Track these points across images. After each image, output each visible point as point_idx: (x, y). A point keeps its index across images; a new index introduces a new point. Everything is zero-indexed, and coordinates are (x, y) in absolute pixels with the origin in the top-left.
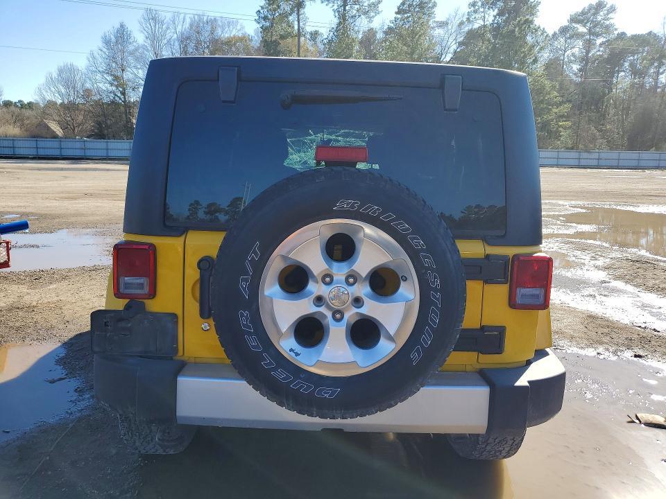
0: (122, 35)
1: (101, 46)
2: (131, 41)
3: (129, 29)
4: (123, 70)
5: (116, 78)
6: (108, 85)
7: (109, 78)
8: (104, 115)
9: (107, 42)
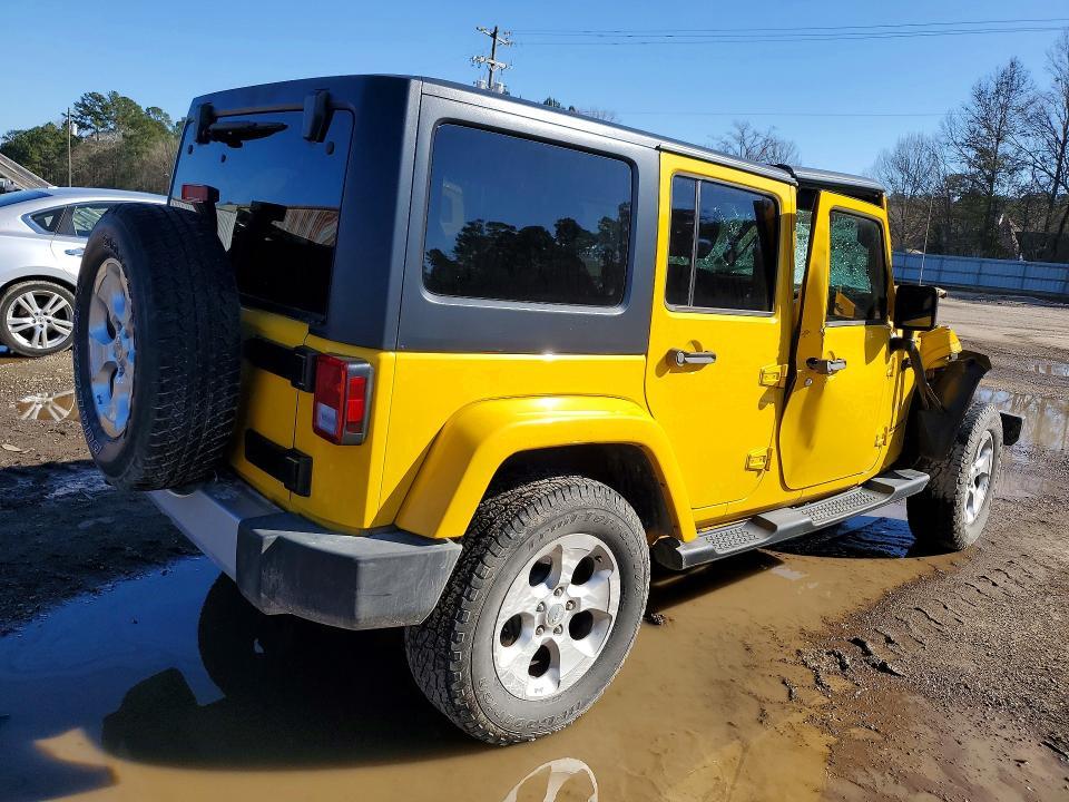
0: (1009, 82)
1: (967, 103)
2: (1024, 88)
3: (1025, 67)
4: (998, 140)
5: (983, 153)
6: (965, 166)
7: (972, 153)
8: (948, 215)
9: (980, 95)
